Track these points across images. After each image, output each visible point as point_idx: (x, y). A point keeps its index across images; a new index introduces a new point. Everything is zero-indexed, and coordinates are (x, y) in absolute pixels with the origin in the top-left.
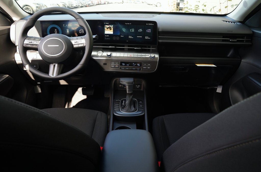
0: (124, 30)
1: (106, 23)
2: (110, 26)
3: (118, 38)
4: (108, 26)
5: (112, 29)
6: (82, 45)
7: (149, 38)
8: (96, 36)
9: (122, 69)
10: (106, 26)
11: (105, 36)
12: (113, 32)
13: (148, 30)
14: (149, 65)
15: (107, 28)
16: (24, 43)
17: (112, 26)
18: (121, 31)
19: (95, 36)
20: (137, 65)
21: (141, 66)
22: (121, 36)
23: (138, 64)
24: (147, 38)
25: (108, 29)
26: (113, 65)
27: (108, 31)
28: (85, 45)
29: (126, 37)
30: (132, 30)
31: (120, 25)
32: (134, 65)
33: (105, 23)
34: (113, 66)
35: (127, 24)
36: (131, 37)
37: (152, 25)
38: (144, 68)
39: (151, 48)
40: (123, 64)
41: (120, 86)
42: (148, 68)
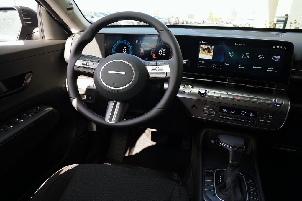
0: (232, 54)
1: (203, 42)
2: (209, 47)
3: (219, 67)
4: (205, 47)
5: (212, 51)
6: (164, 76)
7: (274, 71)
8: (186, 62)
9: (221, 118)
10: (202, 46)
11: (199, 62)
12: (212, 57)
13: (274, 58)
14: (271, 117)
15: (204, 50)
16: (75, 65)
17: (212, 47)
18: (227, 56)
19: (186, 60)
20: (247, 115)
21: (255, 116)
22: (226, 64)
23: (250, 114)
24: (270, 71)
25: (206, 51)
26: (207, 110)
27: (205, 54)
28: (168, 75)
29: (234, 66)
30: (245, 56)
31: (225, 46)
32: (243, 113)
33: (200, 42)
34: (207, 112)
35: (238, 44)
36: (242, 67)
37: (284, 48)
38: (261, 121)
39: (276, 88)
40: (225, 110)
41: (213, 141)
42: (268, 122)
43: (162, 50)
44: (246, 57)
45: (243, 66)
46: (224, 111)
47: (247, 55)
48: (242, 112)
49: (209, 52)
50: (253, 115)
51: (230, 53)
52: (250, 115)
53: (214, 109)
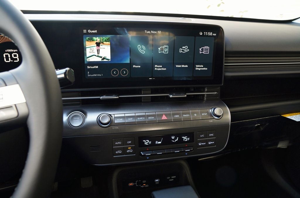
0: (142, 49)
1: (89, 31)
3: (125, 73)
6: (11, 114)
7: (205, 69)
8: (65, 73)
11: (88, 67)
13: (202, 49)
14: (211, 137)
18: (133, 52)
19: (64, 70)
20: (181, 140)
22: (134, 66)
24: (200, 69)
26: (119, 149)
28: (23, 111)
30: (162, 49)
31: (130, 36)
32: (174, 140)
33: (85, 31)
34: (120, 152)
35: (149, 32)
36: (160, 68)
37: (213, 34)
38: (200, 144)
39: (207, 92)
40: (146, 142)
41: (131, 184)
42: (210, 143)
43: (11, 53)
44: (165, 52)
45: (161, 66)
46: (146, 144)
47: (165, 49)
48: (173, 138)
50: (189, 139)
51: (139, 47)
52: (185, 140)
53: (130, 144)
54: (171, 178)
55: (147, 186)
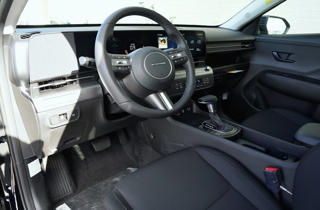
1: (160, 35)
2: (164, 38)
4: (161, 39)
5: (166, 41)
7: (200, 50)
10: (160, 38)
12: (167, 46)
13: (198, 41)
14: (208, 79)
15: (161, 41)
17: (166, 38)
20: (197, 82)
24: (198, 50)
25: (162, 42)
26: (177, 87)
27: (162, 44)
33: (158, 35)
37: (201, 35)
38: (204, 83)
39: (200, 61)
42: (208, 82)
43: (132, 45)
49: (165, 42)
50: (200, 81)
53: (181, 85)
54: (189, 109)
55: (179, 114)
